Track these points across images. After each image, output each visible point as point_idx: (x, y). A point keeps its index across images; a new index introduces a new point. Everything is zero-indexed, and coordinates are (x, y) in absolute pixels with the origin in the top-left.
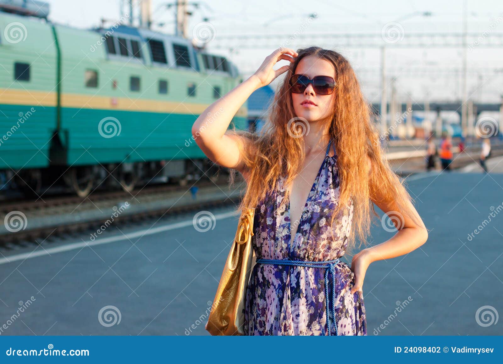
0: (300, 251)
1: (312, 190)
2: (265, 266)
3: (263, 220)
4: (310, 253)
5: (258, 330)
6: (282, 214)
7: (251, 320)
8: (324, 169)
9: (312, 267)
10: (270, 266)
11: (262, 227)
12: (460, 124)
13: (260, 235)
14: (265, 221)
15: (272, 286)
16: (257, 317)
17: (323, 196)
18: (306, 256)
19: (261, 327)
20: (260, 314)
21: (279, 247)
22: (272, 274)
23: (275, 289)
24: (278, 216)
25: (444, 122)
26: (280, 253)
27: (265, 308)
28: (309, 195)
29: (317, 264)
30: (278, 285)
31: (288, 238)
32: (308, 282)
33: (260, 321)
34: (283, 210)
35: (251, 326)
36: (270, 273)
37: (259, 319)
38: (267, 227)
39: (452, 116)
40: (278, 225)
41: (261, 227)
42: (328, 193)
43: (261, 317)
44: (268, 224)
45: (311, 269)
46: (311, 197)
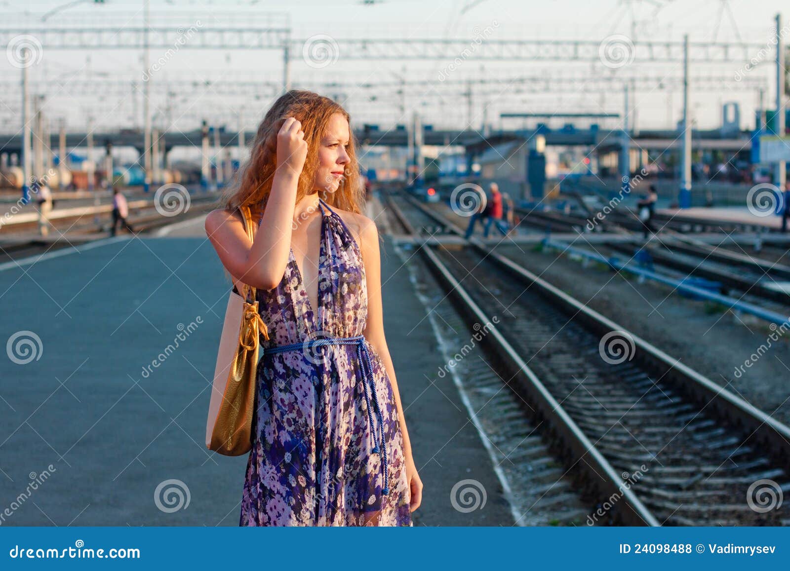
0: (329, 328)
1: (321, 255)
2: (284, 354)
3: (272, 300)
4: (339, 328)
5: (286, 431)
6: (296, 288)
7: (272, 422)
8: (327, 230)
9: (344, 345)
10: (292, 352)
11: (272, 308)
12: (142, 164)
13: (269, 318)
14: (276, 301)
15: (302, 374)
16: (282, 415)
17: (337, 261)
18: (337, 331)
19: (290, 426)
20: (287, 410)
21: (302, 328)
22: (300, 360)
23: (307, 377)
24: (292, 292)
25: (115, 163)
26: (305, 334)
27: (293, 403)
28: (320, 261)
29: (348, 341)
30: (310, 372)
31: (310, 314)
32: (342, 363)
33: (288, 419)
34: (296, 284)
35: (273, 429)
36: (295, 359)
37: (286, 417)
38: (280, 307)
39: (128, 154)
40: (295, 301)
41: (270, 309)
42: (341, 256)
43: (288, 414)
44: (280, 303)
45: (343, 346)
46: (323, 263)
